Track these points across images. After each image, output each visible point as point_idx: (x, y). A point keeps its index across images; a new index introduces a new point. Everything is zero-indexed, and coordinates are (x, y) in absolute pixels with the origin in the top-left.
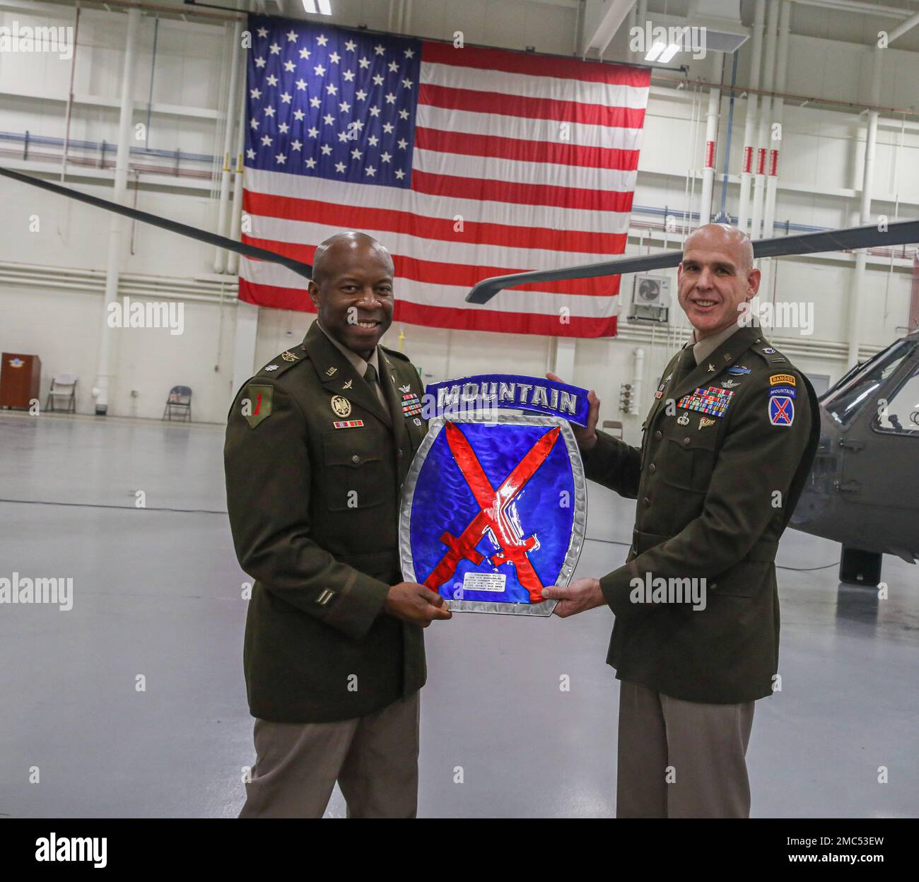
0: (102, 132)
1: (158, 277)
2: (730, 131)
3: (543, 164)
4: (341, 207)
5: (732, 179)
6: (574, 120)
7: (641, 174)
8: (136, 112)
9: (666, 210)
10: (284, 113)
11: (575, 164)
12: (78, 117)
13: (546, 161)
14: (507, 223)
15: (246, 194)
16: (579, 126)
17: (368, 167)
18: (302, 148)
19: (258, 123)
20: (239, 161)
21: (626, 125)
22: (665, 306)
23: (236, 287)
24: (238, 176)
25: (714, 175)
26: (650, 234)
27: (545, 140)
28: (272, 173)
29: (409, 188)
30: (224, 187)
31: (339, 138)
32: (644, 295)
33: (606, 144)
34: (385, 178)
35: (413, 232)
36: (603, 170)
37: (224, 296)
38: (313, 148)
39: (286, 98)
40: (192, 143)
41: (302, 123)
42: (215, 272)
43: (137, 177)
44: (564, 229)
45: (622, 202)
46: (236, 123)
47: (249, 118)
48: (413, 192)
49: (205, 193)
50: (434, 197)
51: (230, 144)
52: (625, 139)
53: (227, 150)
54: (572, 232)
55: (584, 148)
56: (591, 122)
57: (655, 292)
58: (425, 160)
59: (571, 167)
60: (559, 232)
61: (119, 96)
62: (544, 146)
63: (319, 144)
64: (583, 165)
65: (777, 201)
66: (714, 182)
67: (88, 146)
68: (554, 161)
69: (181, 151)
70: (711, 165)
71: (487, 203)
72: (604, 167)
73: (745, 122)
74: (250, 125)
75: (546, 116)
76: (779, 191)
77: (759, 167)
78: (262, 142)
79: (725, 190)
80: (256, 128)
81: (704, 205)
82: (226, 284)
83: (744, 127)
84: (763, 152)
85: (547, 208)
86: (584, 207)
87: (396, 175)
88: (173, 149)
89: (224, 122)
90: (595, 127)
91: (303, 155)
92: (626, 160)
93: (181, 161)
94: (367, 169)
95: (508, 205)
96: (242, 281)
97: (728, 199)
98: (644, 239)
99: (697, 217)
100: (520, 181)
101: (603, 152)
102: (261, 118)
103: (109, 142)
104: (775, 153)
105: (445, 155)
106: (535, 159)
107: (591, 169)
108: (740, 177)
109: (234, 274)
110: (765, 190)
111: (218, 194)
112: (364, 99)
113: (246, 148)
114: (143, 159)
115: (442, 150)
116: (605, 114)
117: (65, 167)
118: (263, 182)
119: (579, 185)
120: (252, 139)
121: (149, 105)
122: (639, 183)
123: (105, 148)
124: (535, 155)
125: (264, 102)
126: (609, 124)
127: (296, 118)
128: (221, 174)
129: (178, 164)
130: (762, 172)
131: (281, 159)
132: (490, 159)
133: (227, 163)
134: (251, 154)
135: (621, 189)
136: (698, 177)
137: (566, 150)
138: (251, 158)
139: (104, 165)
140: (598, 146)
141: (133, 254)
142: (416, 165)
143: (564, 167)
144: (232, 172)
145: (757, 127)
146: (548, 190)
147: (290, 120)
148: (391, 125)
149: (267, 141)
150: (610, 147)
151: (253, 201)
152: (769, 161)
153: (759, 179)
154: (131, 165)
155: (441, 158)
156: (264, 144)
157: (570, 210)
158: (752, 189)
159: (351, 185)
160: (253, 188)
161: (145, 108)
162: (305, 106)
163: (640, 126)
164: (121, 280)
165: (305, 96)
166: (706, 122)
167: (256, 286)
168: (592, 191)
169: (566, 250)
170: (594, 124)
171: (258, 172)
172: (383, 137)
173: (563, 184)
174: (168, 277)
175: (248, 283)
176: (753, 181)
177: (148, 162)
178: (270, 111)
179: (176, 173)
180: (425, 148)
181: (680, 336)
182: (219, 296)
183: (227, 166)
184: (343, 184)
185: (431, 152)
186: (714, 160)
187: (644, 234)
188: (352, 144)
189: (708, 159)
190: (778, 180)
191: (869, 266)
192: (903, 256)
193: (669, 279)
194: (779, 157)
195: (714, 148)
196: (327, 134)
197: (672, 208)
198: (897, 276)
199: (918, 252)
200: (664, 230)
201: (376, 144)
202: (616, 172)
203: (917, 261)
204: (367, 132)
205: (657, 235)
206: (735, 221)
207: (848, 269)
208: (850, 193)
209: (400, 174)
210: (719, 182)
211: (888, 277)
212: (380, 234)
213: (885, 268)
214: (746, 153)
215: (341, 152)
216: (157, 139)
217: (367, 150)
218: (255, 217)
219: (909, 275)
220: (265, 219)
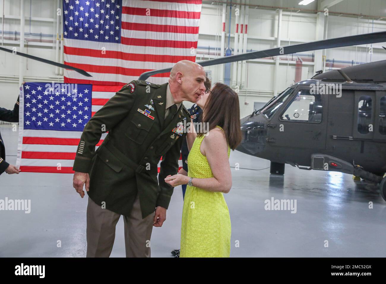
0: (15, 28)
1: (36, 77)
2: (230, 19)
3: (166, 33)
4: (97, 51)
5: (232, 35)
6: (176, 17)
7: (200, 35)
8: (26, 20)
9: (209, 47)
10: (76, 19)
11: (177, 32)
12: (6, 23)
13: (167, 32)
14: (154, 54)
15: (65, 48)
16: (178, 19)
17: (106, 36)
18: (83, 31)
20: (62, 36)
21: (194, 18)
23: (63, 80)
24: (62, 41)
25: (225, 34)
26: (204, 56)
27: (166, 24)
28: (73, 40)
29: (120, 43)
30: (57, 45)
31: (95, 27)
33: (187, 25)
34: (112, 40)
35: (122, 58)
36: (187, 34)
38: (87, 30)
39: (77, 13)
40: (45, 30)
41: (82, 22)
42: (56, 75)
43: (27, 43)
45: (194, 45)
46: (60, 23)
47: (64, 21)
48: (122, 44)
49: (51, 48)
50: (129, 46)
51: (58, 30)
52: (194, 22)
53: (57, 32)
54: (177, 56)
55: (180, 27)
56: (182, 17)
58: (125, 33)
59: (176, 34)
61: (20, 15)
62: (166, 26)
63: (89, 29)
64: (180, 32)
65: (247, 42)
66: (226, 37)
67: (10, 33)
68: (170, 32)
69: (42, 33)
70: (224, 31)
71: (147, 47)
72: (187, 33)
74: (65, 23)
75: (166, 16)
76: (248, 39)
77: (241, 31)
78: (69, 29)
79: (229, 39)
80: (67, 24)
81: (222, 45)
82: (60, 78)
83: (235, 17)
84: (242, 25)
85: (168, 48)
86: (181, 47)
87: (115, 39)
88: (39, 33)
89: (56, 23)
90: (183, 19)
91: (83, 33)
92: (194, 30)
94: (105, 37)
95: (154, 47)
96: (65, 78)
97: (230, 43)
98: (202, 58)
99: (220, 49)
100: (158, 39)
102: (69, 21)
103: (17, 31)
104: (246, 26)
105: (132, 31)
107: (182, 34)
108: (234, 35)
109: (62, 75)
110: (243, 39)
111: (55, 48)
112: (103, 13)
113: (64, 31)
114: (29, 36)
115: (131, 29)
116: (187, 15)
117: (3, 40)
118: (71, 43)
119: (179, 40)
120: (66, 28)
121: (30, 18)
122: (199, 38)
123: (16, 33)
124: (163, 30)
125: (69, 15)
126: (188, 18)
127: (81, 20)
128: (56, 41)
129: (41, 37)
130: (242, 32)
131: (76, 35)
132: (147, 32)
133: (58, 37)
134: (66, 33)
135: (193, 41)
136: (219, 35)
137: (174, 28)
138: (66, 35)
139: (16, 39)
140: (185, 26)
141: (27, 69)
142: (122, 35)
143: (173, 33)
144: (60, 40)
145: (240, 17)
146: (168, 41)
147: (78, 21)
148: (113, 21)
149: (71, 29)
150: (189, 26)
151: (67, 50)
152: (244, 28)
153: (241, 35)
154: (25, 39)
157: (176, 49)
158: (239, 39)
159: (100, 43)
160: (67, 45)
161: (28, 19)
162: (84, 16)
163: (199, 18)
165: (83, 12)
166: (222, 16)
167: (70, 79)
168: (183, 42)
171: (69, 39)
172: (110, 26)
173: (173, 40)
174: (40, 77)
175: (67, 78)
176: (239, 36)
177: (31, 37)
178: (71, 18)
179: (41, 41)
180: (125, 29)
183: (58, 38)
184: (98, 43)
185: (127, 30)
186: (225, 29)
187: (201, 56)
188: (100, 29)
189: (223, 29)
190: (248, 35)
191: (280, 64)
192: (292, 60)
193: (211, 71)
194: (248, 27)
195: (225, 25)
196: (91, 26)
197: (211, 46)
198: (290, 67)
199: (297, 58)
200: (209, 54)
201: (108, 28)
202: (191, 34)
203: (297, 62)
204: (105, 24)
205: (206, 56)
206: (233, 50)
207: (273, 66)
208: (273, 39)
209: (117, 38)
210: (227, 37)
211: (287, 67)
212: (111, 59)
213: (286, 64)
214: (236, 26)
215: (97, 31)
216: (33, 29)
217: (105, 31)
218: (68, 55)
219: (294, 67)
220: (72, 56)
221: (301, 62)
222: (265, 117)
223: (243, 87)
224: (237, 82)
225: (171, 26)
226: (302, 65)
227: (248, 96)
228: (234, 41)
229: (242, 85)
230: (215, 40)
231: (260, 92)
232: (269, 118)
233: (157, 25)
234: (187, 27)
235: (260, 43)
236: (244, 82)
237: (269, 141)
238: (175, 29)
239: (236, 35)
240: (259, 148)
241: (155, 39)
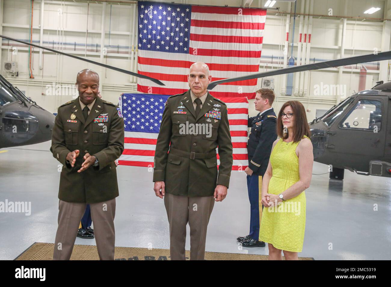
0: (96, 41)
1: (113, 85)
2: (294, 28)
3: (231, 43)
4: (167, 61)
5: (295, 45)
6: (241, 28)
7: (263, 45)
8: (106, 34)
9: (272, 56)
10: (149, 32)
11: (242, 42)
12: (89, 37)
13: (232, 42)
14: (220, 63)
15: (139, 58)
16: (243, 30)
17: (176, 47)
18: (155, 42)
19: (142, 35)
20: (137, 48)
21: (258, 29)
22: (272, 88)
23: (136, 87)
24: (136, 52)
25: (289, 43)
26: (267, 65)
27: (231, 35)
28: (146, 51)
29: (188, 53)
30: (132, 56)
31: (166, 38)
32: (265, 85)
34: (181, 50)
37: (133, 90)
38: (158, 42)
39: (150, 27)
40: (122, 43)
41: (155, 35)
42: (130, 83)
43: (107, 54)
44: (238, 64)
45: (257, 54)
46: (135, 36)
47: (139, 34)
48: (190, 54)
49: (127, 58)
50: (197, 56)
51: (134, 42)
52: (258, 33)
53: (133, 44)
54: (241, 65)
55: (245, 37)
56: (247, 28)
57: (269, 84)
58: (194, 45)
59: (240, 44)
60: (237, 65)
61: (101, 29)
62: (231, 37)
63: (160, 41)
64: (244, 43)
65: (311, 51)
67: (92, 45)
68: (235, 42)
69: (119, 45)
70: (287, 40)
71: (213, 57)
72: (251, 43)
73: (299, 25)
74: (139, 36)
75: (232, 27)
76: (311, 48)
77: (304, 40)
78: (143, 41)
79: (292, 48)
80: (141, 37)
81: (285, 53)
82: (133, 86)
83: (299, 27)
84: (306, 35)
85: (233, 58)
86: (245, 57)
87: (184, 49)
88: (117, 45)
89: (132, 36)
90: (248, 30)
91: (155, 45)
92: (258, 40)
93: (119, 49)
95: (220, 57)
96: (138, 85)
97: (293, 52)
98: (265, 66)
99: (283, 58)
100: (224, 49)
101: (251, 38)
102: (143, 34)
103: (98, 44)
104: (310, 35)
105: (200, 42)
106: (228, 41)
107: (247, 44)
108: (298, 44)
109: (136, 83)
110: (306, 48)
111: (130, 58)
112: (174, 26)
113: (138, 43)
115: (198, 41)
116: (251, 26)
117: (86, 52)
118: (144, 54)
119: (243, 50)
120: (140, 40)
121: (110, 32)
122: (263, 48)
123: (97, 46)
125: (143, 28)
126: (253, 29)
127: (153, 33)
128: (131, 52)
129: (118, 49)
130: (305, 42)
131: (149, 46)
132: (214, 43)
134: (140, 45)
135: (257, 50)
136: (283, 45)
137: (239, 38)
138: (140, 47)
139: (97, 51)
140: (249, 36)
141: (106, 78)
142: (190, 46)
143: (238, 44)
145: (303, 26)
146: (233, 51)
147: (151, 34)
148: (182, 33)
150: (253, 36)
151: (141, 60)
152: (308, 38)
153: (304, 44)
154: (105, 50)
155: (198, 43)
156: (144, 42)
157: (240, 58)
158: (302, 48)
159: (170, 53)
160: (141, 56)
161: (108, 33)
162: (156, 29)
163: (263, 29)
164: (103, 86)
165: (156, 26)
166: (286, 26)
167: (142, 86)
168: (247, 51)
169: (239, 71)
170: (248, 29)
171: (142, 51)
172: (180, 37)
173: (238, 50)
174: (116, 85)
175: (140, 86)
176: (302, 45)
177: (109, 49)
178: (145, 31)
179: (118, 52)
180: (193, 40)
181: (278, 98)
182: (131, 90)
183: (133, 49)
184: (168, 53)
185: (195, 41)
186: (288, 38)
187: (265, 65)
188: (171, 40)
189: (286, 39)
190: (311, 44)
191: (344, 72)
192: (356, 68)
193: (274, 79)
194: (311, 36)
195: (289, 34)
196: (163, 38)
197: (274, 55)
198: (354, 75)
199: (362, 66)
200: (272, 63)
201: (178, 40)
202: (255, 44)
203: (361, 70)
204: (175, 36)
205: (269, 65)
206: (296, 59)
207: (336, 74)
208: (337, 47)
209: (185, 49)
210: (290, 46)
211: (351, 76)
212: (180, 68)
213: (350, 73)
214: (300, 36)
215: (167, 43)
216: (112, 42)
217: (175, 42)
218: (142, 65)
219: (358, 75)
220: (145, 65)
221: (365, 70)
222: (325, 125)
223: (305, 94)
224: (299, 90)
225: (236, 36)
226: (366, 73)
227: (310, 103)
228: (297, 50)
229: (304, 92)
230: (279, 49)
231: (322, 100)
232: (329, 126)
233: (223, 36)
234: (252, 37)
235: (324, 52)
236: (306, 90)
237: (329, 147)
238: (240, 40)
239: (299, 45)
240: (318, 153)
241: (221, 49)
